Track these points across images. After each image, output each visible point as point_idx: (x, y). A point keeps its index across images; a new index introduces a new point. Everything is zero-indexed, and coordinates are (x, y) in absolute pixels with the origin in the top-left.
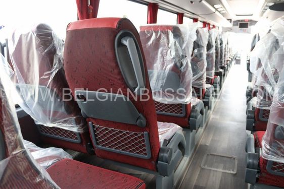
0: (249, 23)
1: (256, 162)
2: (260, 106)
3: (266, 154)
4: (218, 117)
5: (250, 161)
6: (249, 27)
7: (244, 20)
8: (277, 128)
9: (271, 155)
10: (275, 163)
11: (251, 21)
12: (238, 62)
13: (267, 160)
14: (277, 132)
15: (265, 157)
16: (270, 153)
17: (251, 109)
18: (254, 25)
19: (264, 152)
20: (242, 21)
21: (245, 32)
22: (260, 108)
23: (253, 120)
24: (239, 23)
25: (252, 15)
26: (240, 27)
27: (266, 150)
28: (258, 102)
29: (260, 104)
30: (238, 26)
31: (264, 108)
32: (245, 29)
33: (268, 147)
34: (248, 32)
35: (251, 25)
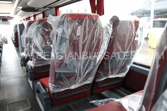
0: (8, 18)
1: (48, 96)
2: (35, 65)
3: (53, 90)
4: (6, 79)
5: (46, 97)
6: (8, 21)
7: (5, 17)
8: (57, 74)
9: (56, 89)
10: (58, 93)
11: (9, 17)
12: (6, 42)
13: (54, 93)
14: (57, 76)
15: (52, 92)
16: (55, 88)
17: (30, 68)
18: (12, 19)
19: (52, 89)
20: (3, 17)
21: (6, 24)
22: (36, 66)
23: (33, 74)
24: (1, 18)
25: (9, 13)
26: (3, 21)
27: (53, 88)
28: (33, 63)
29: (35, 64)
30: (1, 20)
31: (38, 66)
32: (6, 22)
33: (54, 86)
34: (8, 24)
35: (9, 19)
